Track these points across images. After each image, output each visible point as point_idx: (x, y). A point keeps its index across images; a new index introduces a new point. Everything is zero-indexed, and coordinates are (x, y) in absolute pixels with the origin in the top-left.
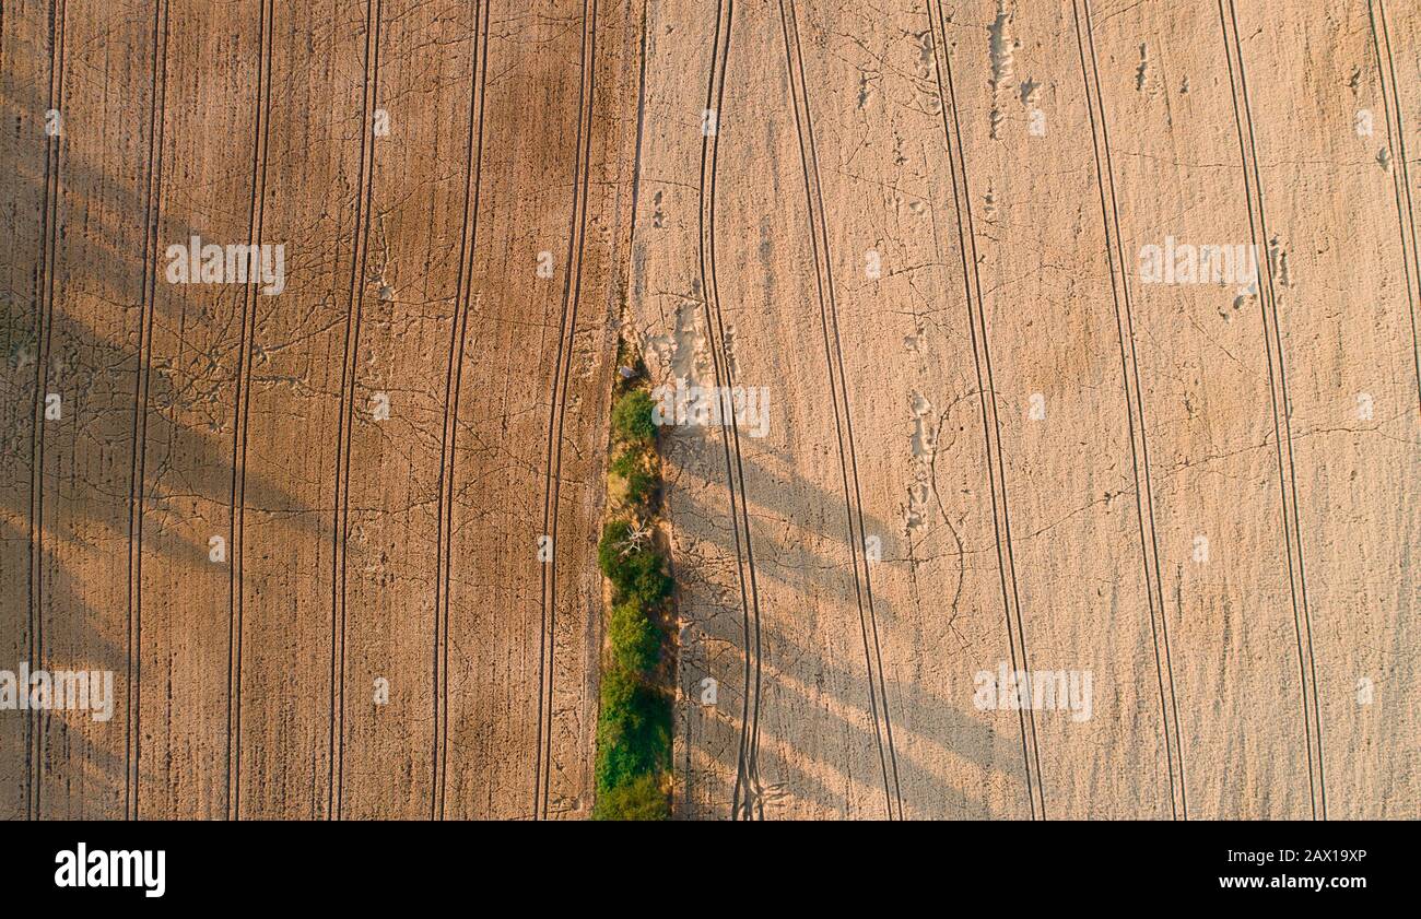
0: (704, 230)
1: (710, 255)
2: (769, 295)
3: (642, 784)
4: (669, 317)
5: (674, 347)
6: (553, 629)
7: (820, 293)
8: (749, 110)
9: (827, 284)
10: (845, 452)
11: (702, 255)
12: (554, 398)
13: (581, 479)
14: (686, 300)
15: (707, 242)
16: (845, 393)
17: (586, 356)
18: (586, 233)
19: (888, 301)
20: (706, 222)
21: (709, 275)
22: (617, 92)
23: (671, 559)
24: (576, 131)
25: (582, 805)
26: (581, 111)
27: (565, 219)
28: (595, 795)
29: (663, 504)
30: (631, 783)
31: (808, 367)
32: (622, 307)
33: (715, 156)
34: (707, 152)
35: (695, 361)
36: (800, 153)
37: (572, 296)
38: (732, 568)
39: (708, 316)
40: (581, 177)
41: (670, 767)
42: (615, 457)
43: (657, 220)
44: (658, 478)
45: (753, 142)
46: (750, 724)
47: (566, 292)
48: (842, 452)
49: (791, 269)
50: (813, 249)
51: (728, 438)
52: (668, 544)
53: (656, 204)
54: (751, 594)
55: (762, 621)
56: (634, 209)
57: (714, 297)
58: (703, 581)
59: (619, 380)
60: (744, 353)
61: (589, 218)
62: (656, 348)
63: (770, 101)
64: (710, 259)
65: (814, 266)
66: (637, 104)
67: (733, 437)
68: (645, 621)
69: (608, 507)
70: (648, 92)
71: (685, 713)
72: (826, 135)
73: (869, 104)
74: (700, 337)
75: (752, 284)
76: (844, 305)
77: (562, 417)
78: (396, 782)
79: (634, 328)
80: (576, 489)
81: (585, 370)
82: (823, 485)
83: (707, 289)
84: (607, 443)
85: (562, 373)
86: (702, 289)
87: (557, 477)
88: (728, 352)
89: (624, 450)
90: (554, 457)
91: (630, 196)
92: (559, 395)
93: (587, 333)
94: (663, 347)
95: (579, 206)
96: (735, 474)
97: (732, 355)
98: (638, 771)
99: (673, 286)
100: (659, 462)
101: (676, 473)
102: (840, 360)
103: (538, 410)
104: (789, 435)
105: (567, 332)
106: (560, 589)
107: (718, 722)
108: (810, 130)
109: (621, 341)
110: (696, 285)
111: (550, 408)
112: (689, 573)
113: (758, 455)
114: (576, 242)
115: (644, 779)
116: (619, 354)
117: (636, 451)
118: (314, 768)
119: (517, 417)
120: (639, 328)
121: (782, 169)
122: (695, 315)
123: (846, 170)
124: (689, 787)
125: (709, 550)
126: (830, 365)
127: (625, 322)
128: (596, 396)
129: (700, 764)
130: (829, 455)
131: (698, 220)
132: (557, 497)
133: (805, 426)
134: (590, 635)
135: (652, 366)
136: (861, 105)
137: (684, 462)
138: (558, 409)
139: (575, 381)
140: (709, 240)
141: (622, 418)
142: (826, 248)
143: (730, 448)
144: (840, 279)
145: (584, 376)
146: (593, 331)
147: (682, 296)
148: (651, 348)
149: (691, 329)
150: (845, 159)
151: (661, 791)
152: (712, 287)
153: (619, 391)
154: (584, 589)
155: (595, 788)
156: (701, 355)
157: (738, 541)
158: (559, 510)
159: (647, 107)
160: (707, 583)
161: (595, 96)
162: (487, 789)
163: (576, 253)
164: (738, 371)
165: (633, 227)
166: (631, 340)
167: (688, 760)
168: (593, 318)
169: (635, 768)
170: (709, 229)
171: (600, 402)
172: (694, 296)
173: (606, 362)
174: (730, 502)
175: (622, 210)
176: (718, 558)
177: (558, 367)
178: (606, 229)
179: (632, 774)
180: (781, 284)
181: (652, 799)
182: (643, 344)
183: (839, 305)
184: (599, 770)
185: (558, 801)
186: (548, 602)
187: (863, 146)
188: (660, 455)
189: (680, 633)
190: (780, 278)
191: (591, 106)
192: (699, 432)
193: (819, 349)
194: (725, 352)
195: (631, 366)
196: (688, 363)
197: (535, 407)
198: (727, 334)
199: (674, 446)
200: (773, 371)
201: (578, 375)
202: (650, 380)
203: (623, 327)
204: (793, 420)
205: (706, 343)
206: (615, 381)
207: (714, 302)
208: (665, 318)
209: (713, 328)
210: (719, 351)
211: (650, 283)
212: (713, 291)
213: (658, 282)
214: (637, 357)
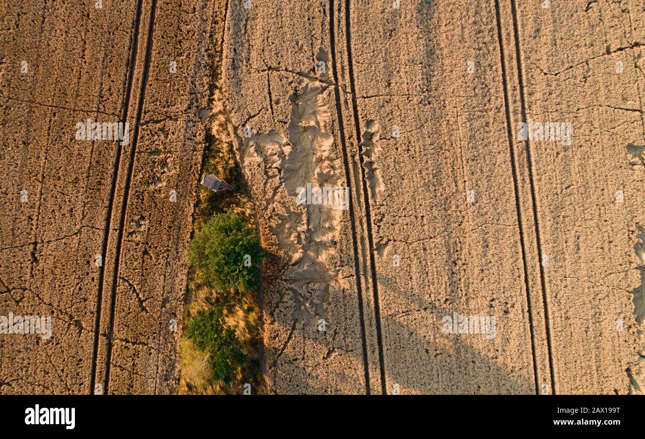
1: (343, 14)
2: (428, 77)
4: (282, 104)
5: (287, 150)
7: (504, 75)
9: (515, 62)
10: (534, 312)
12: (108, 220)
13: (143, 340)
14: (306, 81)
16: (536, 224)
17: (157, 158)
19: (603, 92)
21: (341, 45)
29: (264, 380)
31: (484, 184)
32: (212, 87)
35: (318, 170)
37: (138, 71)
39: (338, 106)
42: (194, 310)
44: (256, 343)
47: (131, 64)
48: (529, 311)
49: (462, 40)
51: (363, 285)
57: (347, 77)
59: (203, 195)
60: (390, 161)
62: (259, 151)
65: (496, 37)
67: (371, 285)
69: (183, 382)
74: (326, 136)
75: (404, 58)
76: (538, 95)
77: (119, 248)
79: (228, 120)
80: (136, 354)
81: (155, 180)
82: (501, 359)
83: (339, 66)
84: (184, 287)
85: (121, 184)
86: (330, 64)
87: (109, 336)
88: (366, 159)
89: (208, 299)
90: (105, 306)
92: (115, 215)
93: (159, 126)
94: (271, 148)
96: (372, 340)
97: (371, 163)
99: (288, 59)
101: (284, 336)
102: (531, 175)
103: (84, 235)
104: (453, 284)
105: (130, 123)
109: (209, 138)
110: (322, 59)
111: (102, 233)
113: (407, 313)
116: (205, 157)
117: (225, 302)
119: (53, 245)
120: (235, 119)
122: (320, 103)
126: (515, 181)
127: (215, 110)
128: (170, 218)
130: (511, 315)
132: (108, 365)
133: (476, 271)
135: (253, 175)
137: (296, 321)
138: (113, 236)
139: (140, 196)
141: (202, 255)
143: (365, 300)
144: (534, 56)
145: (152, 187)
146: (169, 123)
147: (300, 74)
148: (252, 149)
149: (312, 123)
152: (346, 63)
153: (203, 213)
158: (110, 383)
164: (381, 187)
166: (223, 137)
168: (168, 104)
171: (175, 226)
172: (318, 74)
173: (186, 168)
177: (116, 173)
180: (447, 62)
182: (241, 144)
183: (531, 94)
188: (261, 308)
190: (445, 51)
192: (319, 275)
193: (500, 158)
194: (362, 160)
195: (222, 176)
196: (307, 173)
197: (79, 231)
198: (366, 133)
199: (282, 297)
200: (432, 188)
201: (144, 187)
202: (250, 198)
203: (213, 117)
204: (460, 263)
205: (335, 145)
206: (198, 196)
207: (348, 84)
208: (275, 107)
209: (345, 122)
210: (353, 157)
211: (254, 54)
212: (347, 68)
213: (266, 53)
214: (231, 162)
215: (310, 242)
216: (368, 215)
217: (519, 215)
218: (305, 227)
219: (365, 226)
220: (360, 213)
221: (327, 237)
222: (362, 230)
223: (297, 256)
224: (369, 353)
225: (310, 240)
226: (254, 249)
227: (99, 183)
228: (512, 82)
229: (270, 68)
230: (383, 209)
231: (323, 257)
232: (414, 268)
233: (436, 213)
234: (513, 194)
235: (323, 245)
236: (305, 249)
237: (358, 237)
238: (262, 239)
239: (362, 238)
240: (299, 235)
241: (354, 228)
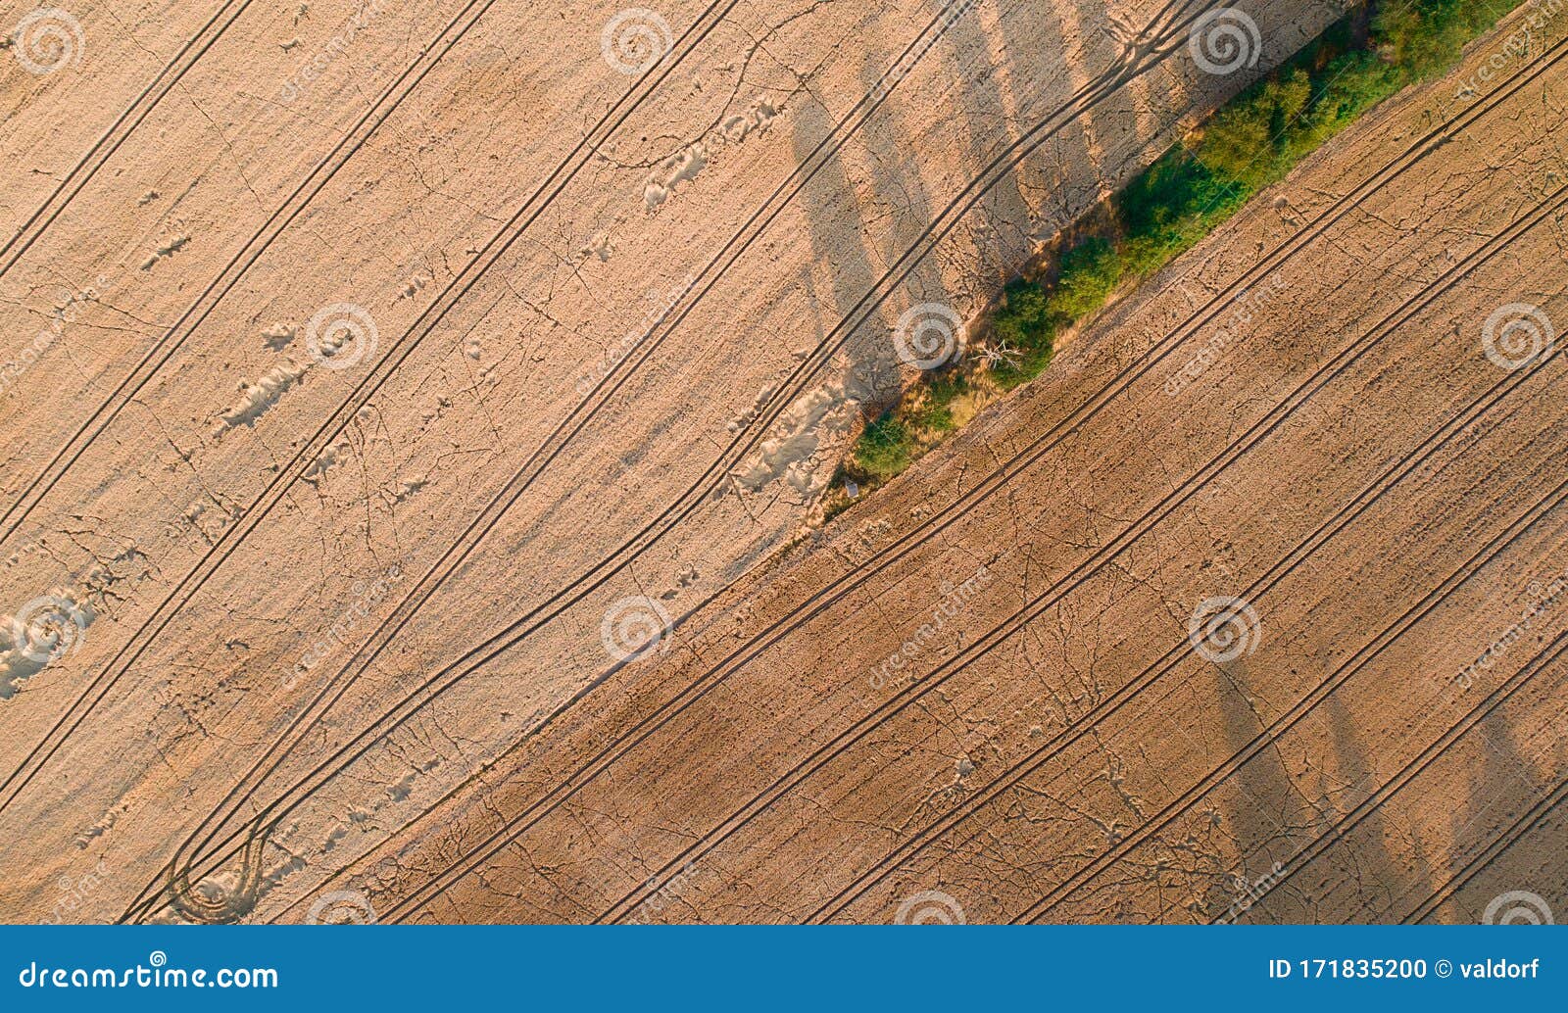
0: (662, 529)
1: (681, 505)
2: (672, 420)
3: (1212, 160)
4: (769, 493)
5: (793, 465)
6: (1141, 359)
7: (629, 374)
8: (517, 581)
9: (616, 375)
10: (757, 229)
11: (687, 512)
12: (932, 535)
13: (985, 449)
14: (741, 491)
15: (673, 516)
16: (702, 275)
17: (868, 539)
18: (757, 634)
19: (585, 305)
20: (653, 533)
21: (701, 490)
22: (604, 716)
23: (988, 306)
24: (671, 722)
25: (1277, 199)
26: (650, 733)
27: (760, 664)
28: (1258, 194)
30: (1221, 170)
31: (707, 329)
32: (796, 544)
33: (586, 577)
34: (589, 586)
36: (517, 501)
37: (826, 598)
38: (950, 242)
39: (739, 458)
40: (709, 682)
41: (1177, 147)
42: (939, 435)
43: (690, 580)
44: (925, 380)
45: (542, 553)
46: (1077, 107)
47: (826, 606)
48: (759, 232)
49: (631, 419)
50: (595, 416)
51: (833, 347)
52: (977, 320)
53: (676, 593)
54: (958, 205)
55: (974, 176)
56: (698, 609)
57: (717, 469)
58: (984, 260)
59: (866, 491)
60: (744, 397)
61: (742, 643)
62: (809, 482)
63: (493, 569)
64: (685, 501)
65: (610, 400)
66: (600, 688)
67: (829, 342)
68: (1064, 282)
69: (989, 402)
70: (579, 688)
71: (1117, 174)
72: (480, 492)
73: (417, 476)
74: (763, 449)
75: (675, 444)
77: (944, 513)
78: (1396, 383)
79: (807, 517)
80: (997, 445)
81: (883, 528)
82: (804, 224)
83: (715, 480)
84: (932, 453)
85: (904, 547)
86: (718, 486)
87: (1001, 472)
88: (756, 413)
89: (925, 432)
90: (985, 490)
91: (689, 623)
92: (925, 533)
93: (848, 556)
94: (801, 476)
95: (738, 660)
96: (862, 312)
97: (756, 407)
98: (1204, 174)
100: (909, 391)
101: (907, 367)
103: (955, 541)
104: (785, 293)
105: (862, 574)
106: (1099, 384)
107: (1099, 137)
108: (488, 509)
109: (828, 518)
110: (720, 493)
111: (944, 531)
112: (987, 278)
113: (827, 306)
114: (772, 636)
115: (1206, 163)
116: (842, 510)
117: (917, 420)
118: (1445, 467)
119: (977, 555)
120: (803, 513)
121: (547, 505)
122: (747, 471)
123: (497, 446)
124: (1179, 114)
125: (951, 278)
126: (688, 311)
127: (808, 530)
128: (898, 498)
129: (1151, 122)
130: (772, 241)
131: (658, 542)
132: (1019, 456)
133: (764, 286)
134: (1118, 321)
135: (827, 472)
136: (425, 483)
137: (891, 368)
138: (939, 523)
139: (900, 529)
140: (668, 517)
141: (897, 458)
142: (584, 404)
143: (842, 337)
145: (889, 526)
146: (841, 551)
147: (740, 499)
148: (812, 486)
149: (764, 464)
150: (488, 455)
151: (1206, 136)
152: (709, 476)
153: (876, 482)
154: (1082, 360)
155: (1252, 199)
156: (780, 435)
157: (921, 258)
158: (1029, 445)
159: (595, 677)
160: (982, 254)
161: (624, 732)
162: (1333, 297)
163: (783, 628)
164: (765, 388)
165: (715, 596)
166: (820, 510)
167: (1156, 135)
168: (830, 562)
169: (1203, 178)
170: (658, 526)
171: (900, 491)
172: (731, 488)
173: (859, 516)
174: (891, 296)
175: (707, 619)
176: (951, 264)
177: (899, 556)
178: (738, 619)
179: (1211, 175)
180: (653, 417)
181: (1218, 139)
182: (815, 496)
184: (1232, 209)
185: (1291, 223)
186: (1120, 384)
187: (461, 449)
188: (902, 396)
189: (1045, 241)
190: (648, 423)
191: (636, 728)
192: (851, 379)
193: (682, 332)
194: (759, 415)
195: (843, 490)
196: (796, 441)
197: (955, 546)
198: (740, 427)
199: (884, 390)
200: (738, 357)
201: (894, 531)
202: (842, 462)
203: (815, 528)
204: (768, 301)
205: (764, 439)
206: (870, 493)
207: (721, 464)
208: (774, 496)
209: (745, 445)
210: (762, 422)
211: (753, 537)
212: (711, 473)
213: (746, 530)
214: (831, 492)
215: (837, 401)
216: (788, 382)
217: (706, 290)
218: (830, 413)
219: (797, 377)
220: (792, 388)
221: (824, 394)
222: (802, 377)
223: (852, 402)
224: (870, 307)
225: (835, 403)
226: (869, 432)
227: (915, 560)
228: (629, 366)
229: (754, 520)
230: (778, 376)
231: (839, 386)
232: (797, 325)
233: (751, 342)
234: (697, 305)
235: (832, 393)
236: (843, 401)
237: (807, 376)
238: (860, 432)
239: (806, 372)
240: (839, 411)
241: (805, 383)
